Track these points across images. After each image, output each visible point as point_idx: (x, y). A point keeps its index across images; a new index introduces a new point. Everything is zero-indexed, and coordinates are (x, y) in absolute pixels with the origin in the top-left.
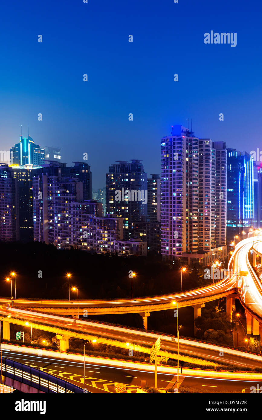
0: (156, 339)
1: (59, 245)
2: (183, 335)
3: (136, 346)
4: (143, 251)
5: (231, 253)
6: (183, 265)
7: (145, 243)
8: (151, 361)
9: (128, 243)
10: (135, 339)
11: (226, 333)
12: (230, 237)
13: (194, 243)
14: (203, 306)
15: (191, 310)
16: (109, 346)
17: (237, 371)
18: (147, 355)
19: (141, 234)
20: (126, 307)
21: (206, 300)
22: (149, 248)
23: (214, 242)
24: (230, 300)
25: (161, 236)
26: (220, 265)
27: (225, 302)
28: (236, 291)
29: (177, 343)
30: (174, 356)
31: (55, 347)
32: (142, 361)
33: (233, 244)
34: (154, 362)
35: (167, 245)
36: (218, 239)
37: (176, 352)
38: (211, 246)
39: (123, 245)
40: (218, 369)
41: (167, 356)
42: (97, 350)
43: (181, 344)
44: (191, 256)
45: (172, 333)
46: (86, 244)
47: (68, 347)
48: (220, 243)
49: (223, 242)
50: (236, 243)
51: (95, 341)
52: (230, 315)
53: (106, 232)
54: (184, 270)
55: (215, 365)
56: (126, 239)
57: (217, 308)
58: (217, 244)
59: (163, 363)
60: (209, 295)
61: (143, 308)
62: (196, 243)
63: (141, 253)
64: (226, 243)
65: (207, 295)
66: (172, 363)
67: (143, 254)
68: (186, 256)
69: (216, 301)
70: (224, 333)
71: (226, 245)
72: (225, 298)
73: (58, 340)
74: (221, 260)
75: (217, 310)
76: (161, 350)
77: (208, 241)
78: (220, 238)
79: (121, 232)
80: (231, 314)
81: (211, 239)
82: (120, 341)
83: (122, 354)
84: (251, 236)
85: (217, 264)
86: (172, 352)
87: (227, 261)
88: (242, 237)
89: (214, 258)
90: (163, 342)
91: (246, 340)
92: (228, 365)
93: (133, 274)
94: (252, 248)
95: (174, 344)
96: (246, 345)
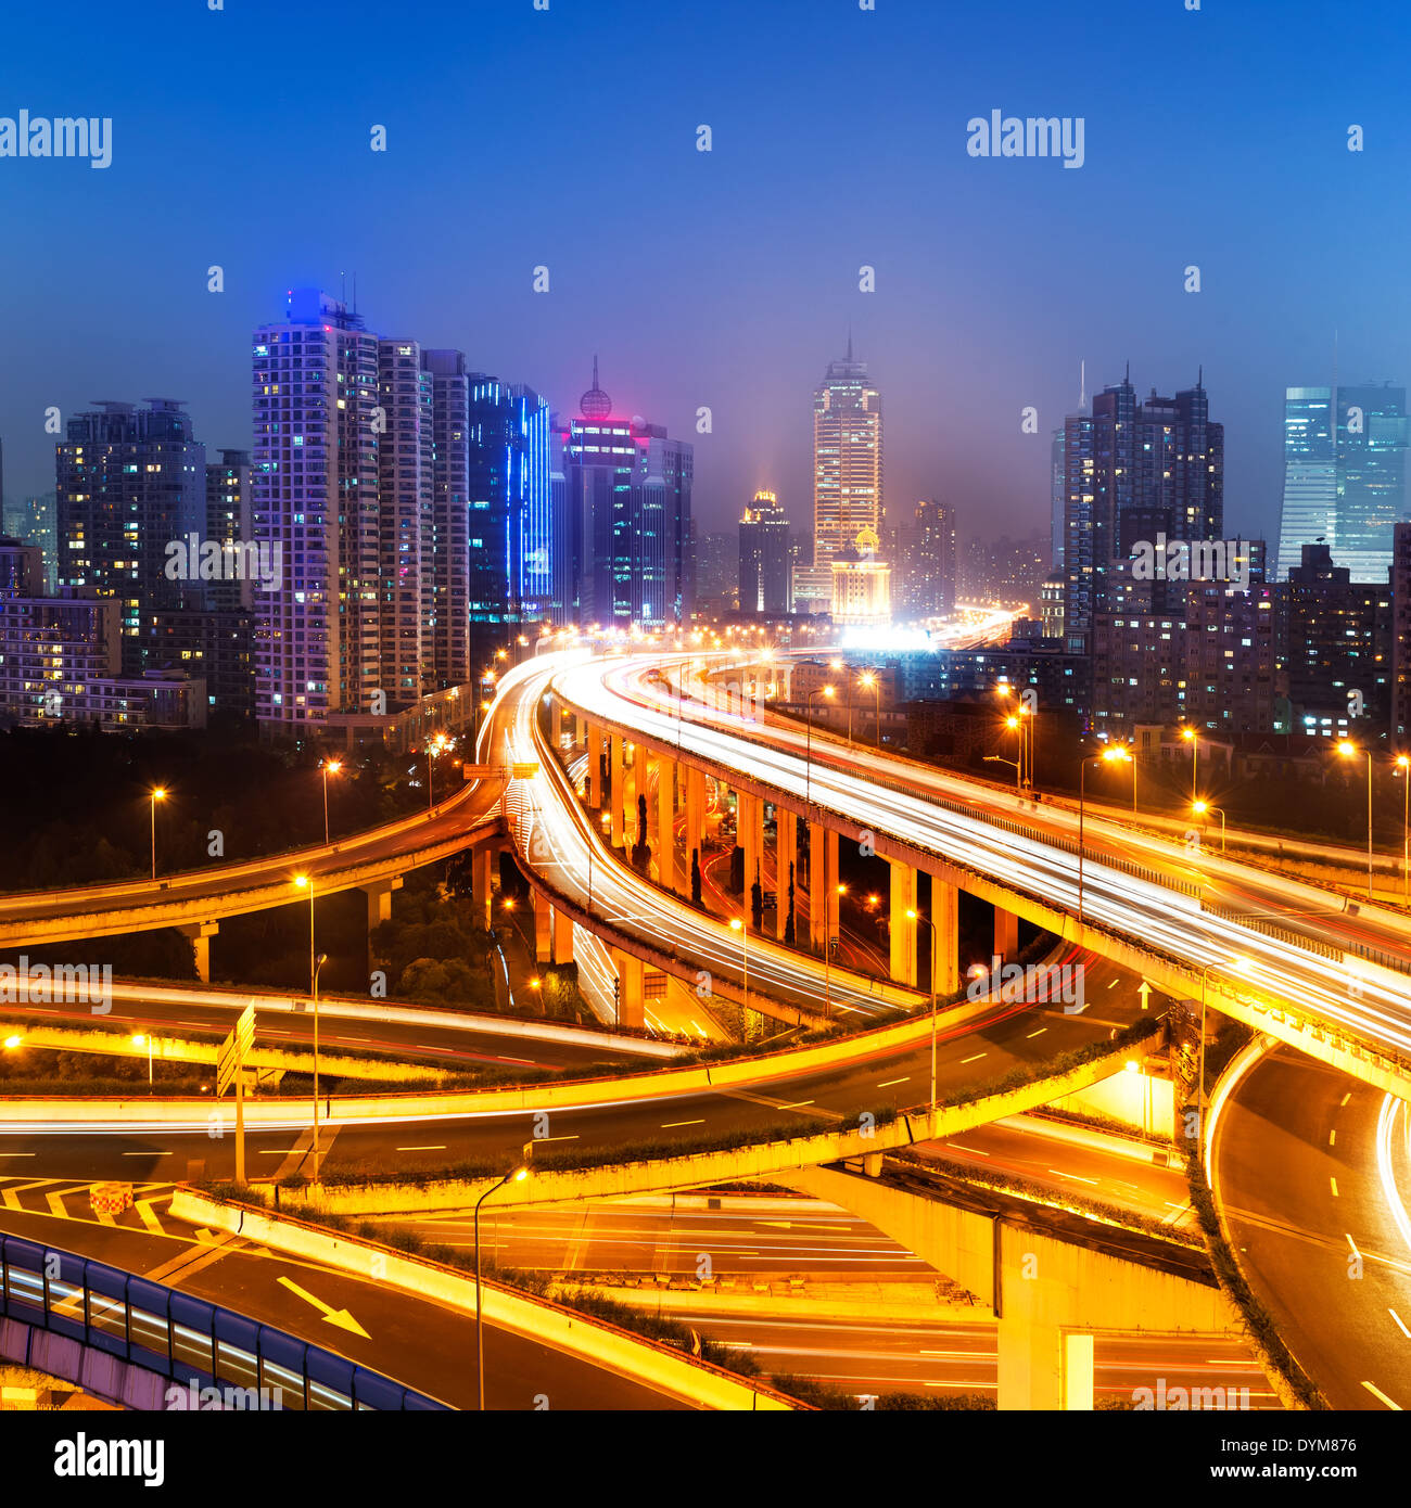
0: (237, 1013)
2: (334, 987)
3: (168, 1041)
4: (191, 710)
5: (485, 706)
6: (331, 751)
7: (201, 683)
8: (222, 1088)
9: (138, 684)
10: (163, 1020)
11: (472, 965)
12: (482, 658)
13: (368, 678)
14: (398, 884)
15: (357, 899)
16: (70, 1055)
17: (509, 1086)
18: (209, 1071)
19: (186, 655)
20: (132, 908)
21: (406, 864)
22: (212, 699)
23: (432, 673)
24: (485, 856)
25: (256, 660)
26: (451, 747)
27: (467, 865)
28: (502, 829)
29: (309, 1019)
30: (303, 1063)
32: (192, 1093)
33: (489, 676)
34: (231, 1092)
35: (277, 689)
36: (444, 664)
37: (309, 1050)
38: (420, 685)
39: (121, 693)
40: (448, 1088)
41: (277, 1063)
43: (325, 1019)
44: (354, 721)
45: (295, 983)
48: (450, 674)
49: (460, 673)
50: (500, 675)
51: (13, 1042)
52: (485, 906)
53: (57, 649)
54: (334, 767)
55: (438, 1075)
56: (130, 669)
57: (442, 888)
58: (441, 677)
59: (265, 1092)
60: (417, 847)
61: (191, 907)
62: (374, 678)
63: (185, 718)
64: (468, 674)
65: (410, 848)
66: (295, 1086)
67: (192, 724)
68: (339, 722)
69: (440, 865)
70: (466, 969)
71: (468, 680)
72: (467, 852)
74: (452, 732)
75: (443, 892)
76: (258, 1045)
77: (413, 671)
78: (450, 659)
79: (114, 650)
80: (489, 903)
81: (420, 665)
82: (111, 1030)
83: (117, 1076)
84: (544, 649)
85: (441, 744)
86: (297, 1050)
87: (472, 733)
88: (518, 655)
89: (432, 725)
90: (263, 1017)
91: (535, 984)
92: (479, 1069)
93: (159, 794)
94: (548, 689)
95: (300, 1021)
96: (534, 998)
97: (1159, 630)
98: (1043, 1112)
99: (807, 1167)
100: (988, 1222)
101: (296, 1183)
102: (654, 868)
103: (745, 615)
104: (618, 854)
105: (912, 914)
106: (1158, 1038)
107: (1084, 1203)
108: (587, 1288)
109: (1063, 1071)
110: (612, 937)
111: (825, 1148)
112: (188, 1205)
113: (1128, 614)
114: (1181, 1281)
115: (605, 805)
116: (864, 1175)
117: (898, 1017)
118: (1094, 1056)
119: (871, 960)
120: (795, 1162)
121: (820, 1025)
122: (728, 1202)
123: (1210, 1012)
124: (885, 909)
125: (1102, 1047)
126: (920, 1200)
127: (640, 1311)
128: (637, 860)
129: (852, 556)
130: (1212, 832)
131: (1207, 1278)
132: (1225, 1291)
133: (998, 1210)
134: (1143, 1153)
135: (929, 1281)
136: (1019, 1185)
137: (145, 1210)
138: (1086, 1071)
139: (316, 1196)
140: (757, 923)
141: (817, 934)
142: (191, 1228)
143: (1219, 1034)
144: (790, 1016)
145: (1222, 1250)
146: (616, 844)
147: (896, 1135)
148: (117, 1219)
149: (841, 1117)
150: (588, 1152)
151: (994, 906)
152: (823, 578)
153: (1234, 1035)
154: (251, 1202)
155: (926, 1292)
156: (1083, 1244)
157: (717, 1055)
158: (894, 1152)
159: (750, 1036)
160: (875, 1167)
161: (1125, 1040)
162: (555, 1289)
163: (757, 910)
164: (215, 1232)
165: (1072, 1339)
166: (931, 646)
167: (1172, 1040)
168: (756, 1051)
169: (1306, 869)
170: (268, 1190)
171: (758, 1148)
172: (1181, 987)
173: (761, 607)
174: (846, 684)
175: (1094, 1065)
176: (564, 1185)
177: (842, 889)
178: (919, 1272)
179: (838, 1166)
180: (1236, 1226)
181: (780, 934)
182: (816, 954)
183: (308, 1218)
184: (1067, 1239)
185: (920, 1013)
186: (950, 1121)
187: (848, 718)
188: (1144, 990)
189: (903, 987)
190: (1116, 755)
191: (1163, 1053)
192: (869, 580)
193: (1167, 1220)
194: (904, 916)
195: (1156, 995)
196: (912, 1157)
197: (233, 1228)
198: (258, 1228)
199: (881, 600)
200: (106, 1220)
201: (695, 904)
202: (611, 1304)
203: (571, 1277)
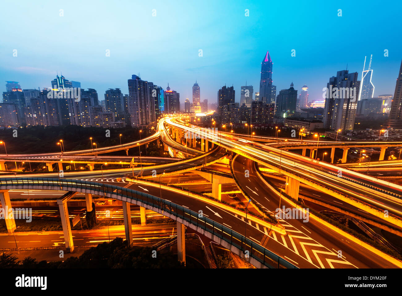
0: (132, 158)
1: (85, 125)
2: (142, 155)
3: (124, 162)
4: (124, 125)
5: (158, 123)
6: (140, 129)
8: (131, 167)
10: (123, 160)
12: (157, 118)
13: (144, 121)
14: (149, 144)
15: (144, 146)
16: (113, 164)
17: (162, 164)
18: (129, 165)
21: (150, 141)
22: (126, 124)
25: (131, 119)
27: (157, 141)
28: (160, 137)
29: (140, 159)
30: (140, 164)
31: (87, 169)
32: (127, 168)
33: (158, 120)
34: (132, 167)
35: (134, 122)
37: (140, 162)
39: (115, 123)
40: (156, 165)
41: (136, 164)
42: (107, 167)
43: (142, 159)
44: (143, 126)
45: (138, 155)
46: (98, 124)
47: (94, 168)
49: (154, 120)
51: (106, 164)
53: (107, 119)
54: (141, 131)
55: (155, 164)
57: (154, 144)
58: (152, 120)
59: (135, 167)
60: (151, 139)
61: (125, 148)
66: (139, 166)
67: (124, 127)
68: (141, 126)
69: (153, 141)
70: (157, 152)
72: (156, 140)
73: (89, 166)
76: (134, 162)
77: (149, 120)
78: (153, 118)
79: (114, 118)
80: (159, 145)
82: (117, 161)
83: (118, 166)
84: (164, 117)
85: (153, 128)
86: (139, 162)
87: (156, 127)
88: (161, 118)
89: (152, 126)
90: (135, 159)
91: (164, 153)
92: (159, 163)
93: (121, 135)
94: (165, 121)
95: (139, 159)
96: (164, 155)
97: (228, 113)
98: (217, 163)
99: (193, 170)
100: (211, 174)
101: (140, 176)
102: (177, 140)
103: (185, 113)
104: (173, 139)
105: (204, 144)
106: (228, 155)
107: (220, 172)
108: (171, 184)
109: (218, 159)
110: (172, 148)
111: (195, 168)
112: (128, 180)
113: (225, 111)
114: (229, 178)
115: (171, 134)
116: (199, 171)
117: (203, 154)
118: (222, 157)
119: (200, 149)
120: (192, 170)
121: (194, 156)
122: (185, 174)
123: (233, 152)
124: (201, 143)
125: (222, 156)
126: (205, 173)
127: (177, 186)
128: (175, 139)
129: (197, 106)
130: (233, 134)
131: (232, 178)
132: (234, 179)
133: (212, 173)
134: (226, 166)
135: (205, 180)
136: (214, 170)
137: (123, 180)
138: (221, 159)
139: (142, 177)
140: (188, 146)
141: (194, 146)
142: (128, 182)
143: (234, 154)
144: (191, 155)
145: (233, 175)
146: (172, 138)
147: (202, 166)
148: (120, 182)
149: (196, 165)
150: (171, 170)
151: (211, 143)
152: (194, 108)
153: (235, 154)
154: (135, 179)
155: (205, 181)
156: (220, 175)
157: (184, 160)
158: (202, 168)
159: (187, 158)
160: (200, 170)
161: (224, 155)
162: (168, 184)
163: (188, 144)
164: (131, 182)
165: (219, 185)
166: (205, 115)
167: (229, 155)
168: (188, 159)
169: (242, 137)
170: (137, 177)
171: (188, 169)
172: (230, 149)
173: (187, 112)
174: (196, 120)
175: (221, 158)
176: (169, 174)
177: (196, 142)
178: (204, 179)
179: (196, 170)
180: (235, 172)
181: (190, 147)
182: (194, 148)
183: (141, 180)
184: (219, 175)
185: (204, 154)
186: (208, 165)
187: (197, 123)
188: (226, 150)
189: (203, 151)
190: (224, 126)
191: (228, 156)
192: (199, 108)
193: (228, 172)
194: (203, 144)
195: (227, 150)
196: (204, 168)
197: (133, 181)
198: (136, 181)
199: (200, 111)
200: (119, 182)
201: (181, 144)
202: (174, 185)
203: (169, 183)
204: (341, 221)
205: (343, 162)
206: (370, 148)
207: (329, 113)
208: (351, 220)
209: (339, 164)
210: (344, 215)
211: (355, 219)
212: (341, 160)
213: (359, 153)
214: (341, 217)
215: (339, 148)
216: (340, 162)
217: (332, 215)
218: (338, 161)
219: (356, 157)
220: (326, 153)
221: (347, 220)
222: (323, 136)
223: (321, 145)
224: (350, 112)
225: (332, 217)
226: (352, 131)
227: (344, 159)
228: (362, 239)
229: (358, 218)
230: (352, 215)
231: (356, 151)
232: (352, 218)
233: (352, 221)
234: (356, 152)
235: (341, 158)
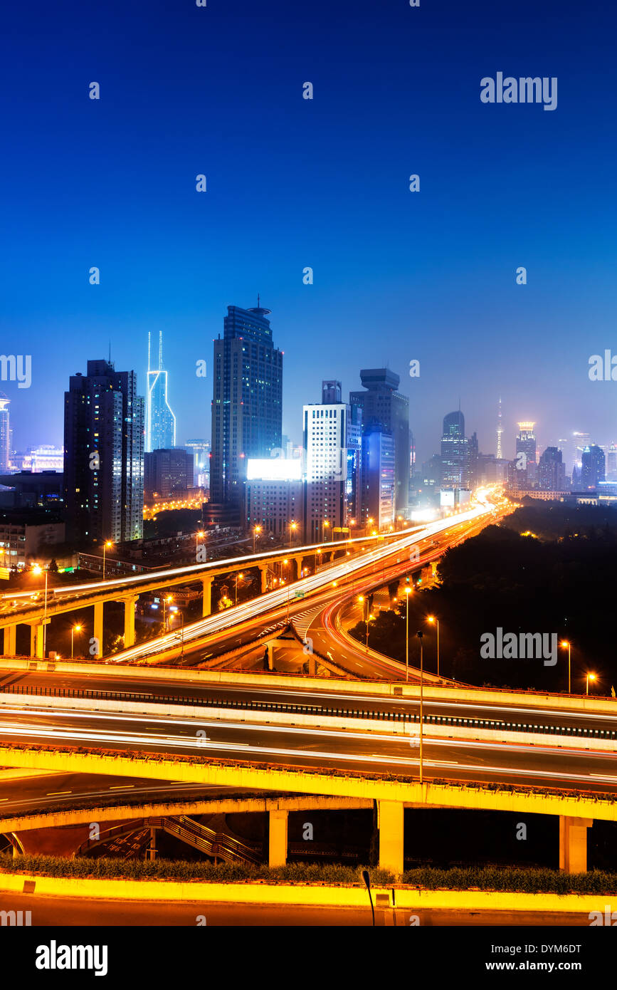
204: (139, 846)
205: (126, 646)
206: (182, 586)
207: (78, 490)
208: (159, 827)
209: (117, 653)
210: (140, 822)
211: (170, 818)
212: (121, 641)
213: (161, 607)
214: (136, 835)
215: (114, 602)
216: (121, 649)
217: (112, 842)
218: (115, 646)
219: (157, 621)
220: (78, 628)
221: (152, 835)
222: (68, 570)
223: (63, 603)
224: (130, 485)
225: (113, 848)
226: (141, 542)
227: (129, 635)
228: (181, 875)
229: (174, 810)
230: (160, 811)
231: (157, 600)
232: (161, 820)
233: (163, 830)
234: (156, 604)
235: (122, 633)
